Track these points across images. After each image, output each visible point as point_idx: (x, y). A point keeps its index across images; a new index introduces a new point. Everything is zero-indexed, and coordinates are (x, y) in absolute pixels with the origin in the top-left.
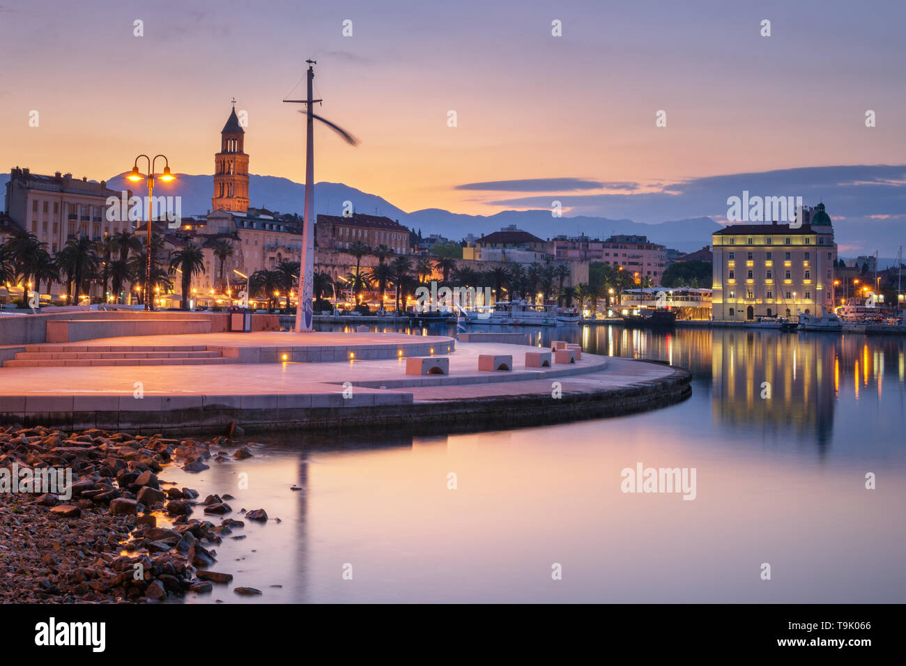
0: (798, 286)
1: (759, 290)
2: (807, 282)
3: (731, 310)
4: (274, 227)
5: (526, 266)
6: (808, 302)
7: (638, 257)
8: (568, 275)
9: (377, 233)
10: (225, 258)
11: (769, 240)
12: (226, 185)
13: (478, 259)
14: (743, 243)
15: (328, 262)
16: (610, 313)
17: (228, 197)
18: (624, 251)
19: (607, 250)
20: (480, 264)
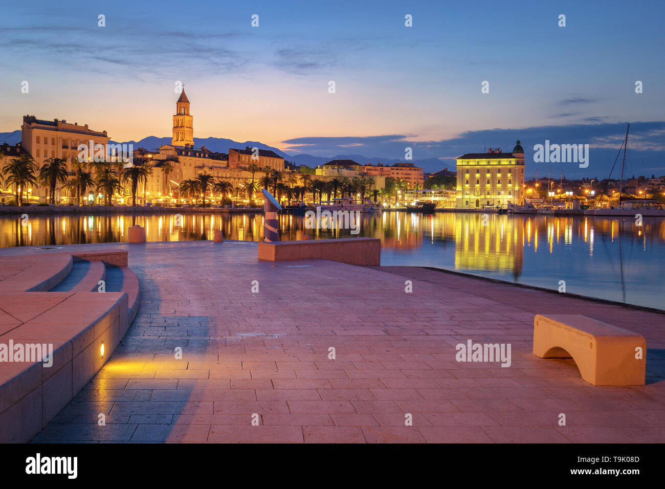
0: (504, 188)
1: (483, 189)
2: (510, 185)
3: (467, 202)
4: (202, 155)
5: (351, 179)
6: (511, 197)
7: (409, 174)
8: (374, 184)
9: (265, 160)
10: (168, 173)
11: (489, 162)
12: (180, 134)
13: (324, 175)
14: (474, 164)
15: (236, 176)
16: (398, 205)
17: (181, 141)
18: (402, 171)
19: (393, 171)
20: (325, 177)
